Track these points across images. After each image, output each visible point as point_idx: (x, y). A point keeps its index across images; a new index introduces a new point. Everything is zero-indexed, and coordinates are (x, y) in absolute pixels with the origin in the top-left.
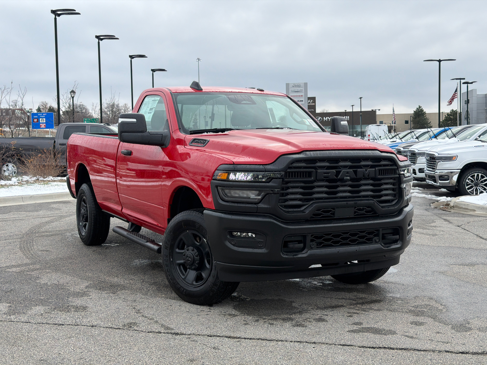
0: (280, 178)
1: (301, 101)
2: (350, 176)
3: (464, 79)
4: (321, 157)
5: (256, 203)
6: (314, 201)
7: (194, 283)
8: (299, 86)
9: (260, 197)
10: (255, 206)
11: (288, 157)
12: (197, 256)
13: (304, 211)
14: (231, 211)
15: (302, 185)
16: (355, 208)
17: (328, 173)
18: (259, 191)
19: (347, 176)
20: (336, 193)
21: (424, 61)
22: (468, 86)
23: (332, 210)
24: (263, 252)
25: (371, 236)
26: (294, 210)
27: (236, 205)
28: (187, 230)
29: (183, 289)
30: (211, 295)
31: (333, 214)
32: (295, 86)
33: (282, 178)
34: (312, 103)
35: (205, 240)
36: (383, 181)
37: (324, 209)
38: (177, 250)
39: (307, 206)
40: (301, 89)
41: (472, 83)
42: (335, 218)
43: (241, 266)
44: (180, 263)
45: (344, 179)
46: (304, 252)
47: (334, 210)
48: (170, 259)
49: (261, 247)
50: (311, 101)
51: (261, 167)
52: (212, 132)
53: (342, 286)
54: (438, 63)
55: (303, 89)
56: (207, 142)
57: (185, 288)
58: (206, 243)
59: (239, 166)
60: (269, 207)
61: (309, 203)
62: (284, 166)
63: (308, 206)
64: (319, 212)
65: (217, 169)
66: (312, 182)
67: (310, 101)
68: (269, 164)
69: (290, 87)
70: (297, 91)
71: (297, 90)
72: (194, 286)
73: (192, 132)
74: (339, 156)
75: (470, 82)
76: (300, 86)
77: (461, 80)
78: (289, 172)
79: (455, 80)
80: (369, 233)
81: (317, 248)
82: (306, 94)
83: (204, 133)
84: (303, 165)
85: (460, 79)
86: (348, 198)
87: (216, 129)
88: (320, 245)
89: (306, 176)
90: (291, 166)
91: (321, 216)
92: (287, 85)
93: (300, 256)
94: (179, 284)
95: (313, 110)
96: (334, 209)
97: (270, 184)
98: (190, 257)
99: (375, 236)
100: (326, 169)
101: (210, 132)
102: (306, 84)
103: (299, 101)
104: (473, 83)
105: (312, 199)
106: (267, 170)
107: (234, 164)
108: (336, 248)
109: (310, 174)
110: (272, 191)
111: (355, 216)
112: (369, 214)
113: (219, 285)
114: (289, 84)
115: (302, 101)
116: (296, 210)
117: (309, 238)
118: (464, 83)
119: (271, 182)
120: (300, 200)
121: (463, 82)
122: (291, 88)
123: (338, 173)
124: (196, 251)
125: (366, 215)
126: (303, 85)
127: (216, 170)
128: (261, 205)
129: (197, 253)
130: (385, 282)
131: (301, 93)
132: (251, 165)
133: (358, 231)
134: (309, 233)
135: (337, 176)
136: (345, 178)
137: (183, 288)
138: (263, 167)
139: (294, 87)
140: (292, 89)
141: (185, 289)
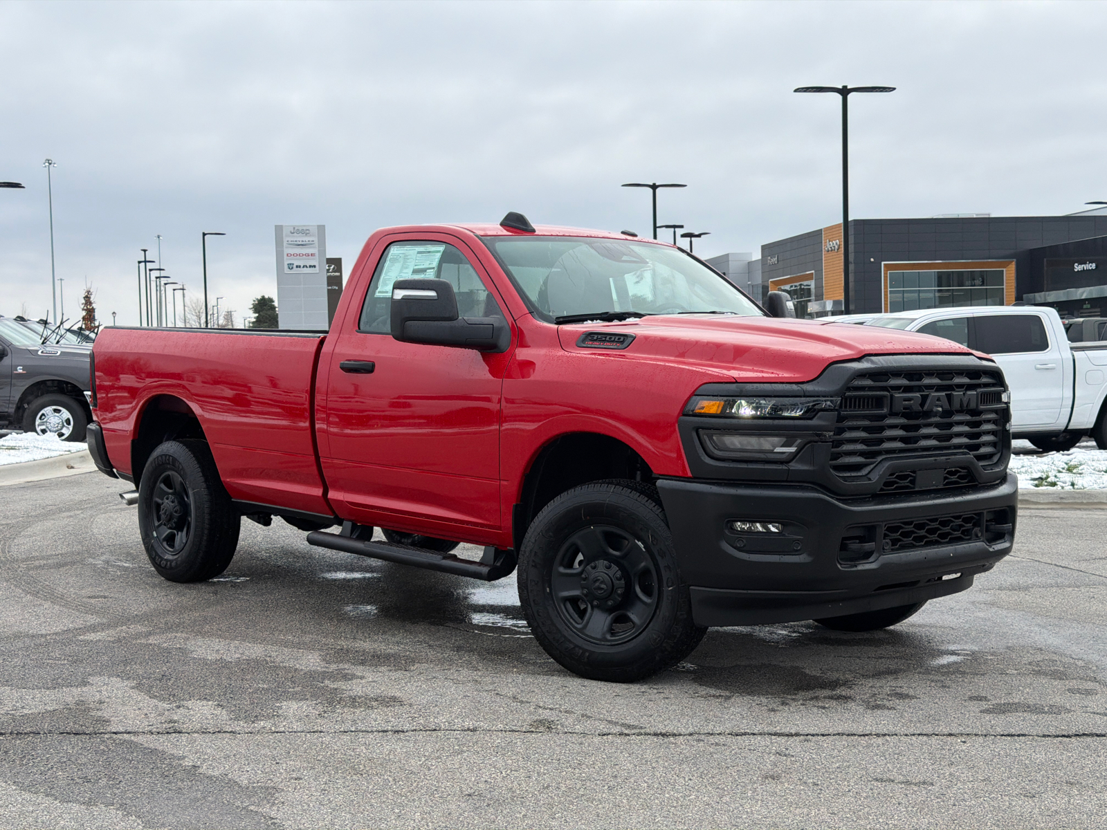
0: (832, 410)
1: (310, 266)
2: (941, 407)
3: (682, 227)
4: (897, 366)
5: (782, 462)
6: (884, 457)
7: (608, 637)
8: (305, 232)
9: (793, 449)
10: (784, 467)
11: (842, 367)
12: (619, 579)
13: (869, 476)
14: (732, 480)
15: (867, 423)
16: (945, 469)
17: (909, 399)
18: (787, 436)
19: (937, 406)
20: (916, 440)
21: (623, 186)
22: (691, 242)
23: (912, 474)
24: (802, 561)
25: (969, 525)
26: (853, 474)
27: (744, 466)
28: (591, 525)
29: (581, 651)
30: (657, 658)
31: (913, 482)
32: (296, 231)
33: (837, 410)
34: (334, 271)
35: (640, 543)
36: (983, 417)
37: (901, 472)
38: (562, 570)
39: (872, 466)
40: (311, 239)
41: (699, 236)
42: (916, 489)
43: (749, 592)
44: (567, 597)
45: (932, 411)
46: (871, 559)
47: (914, 475)
48: (544, 590)
49: (797, 551)
50: (332, 267)
51: (795, 387)
52: (601, 320)
53: (834, 635)
54: (651, 191)
55: (316, 239)
56: (630, 340)
57: (586, 647)
58: (644, 550)
59: (749, 387)
60: (811, 468)
61: (874, 460)
62: (841, 385)
63: (875, 467)
64: (893, 478)
65: (696, 393)
66: (883, 417)
67: (329, 266)
68: (808, 382)
69: (284, 235)
70: (303, 243)
71: (303, 241)
72: (609, 643)
73: (561, 320)
74: (921, 366)
75: (697, 233)
76: (308, 232)
77: (676, 229)
78: (851, 398)
79: (664, 228)
80: (967, 520)
81: (892, 550)
82: (322, 251)
83: (587, 321)
84: (868, 382)
85: (675, 227)
86: (933, 450)
87: (607, 313)
88: (898, 545)
89: (872, 407)
90: (850, 385)
91: (895, 486)
92: (279, 229)
93: (860, 568)
94: (570, 641)
95: (337, 288)
96: (914, 472)
97: (815, 422)
98: (603, 582)
99: (975, 525)
100: (904, 392)
101: (596, 320)
102: (321, 229)
103: (307, 267)
104: (702, 236)
105: (879, 453)
106: (807, 394)
107: (736, 382)
108: (921, 550)
109: (879, 402)
110: (818, 435)
111: (944, 485)
112: (964, 483)
113: (678, 636)
114: (282, 226)
115: (315, 266)
116: (854, 474)
117: (882, 531)
118: (684, 236)
119: (816, 417)
120: (862, 454)
121: (682, 233)
122: (286, 236)
123: (924, 398)
124: (617, 569)
125: (959, 483)
126: (314, 231)
127: (693, 394)
128: (795, 466)
129: (619, 573)
130: (913, 625)
131: (310, 248)
132: (773, 385)
133: (952, 517)
134: (882, 522)
135: (922, 405)
136: (935, 409)
137: (580, 648)
138: (799, 388)
139: (295, 234)
140: (290, 239)
141: (587, 650)
